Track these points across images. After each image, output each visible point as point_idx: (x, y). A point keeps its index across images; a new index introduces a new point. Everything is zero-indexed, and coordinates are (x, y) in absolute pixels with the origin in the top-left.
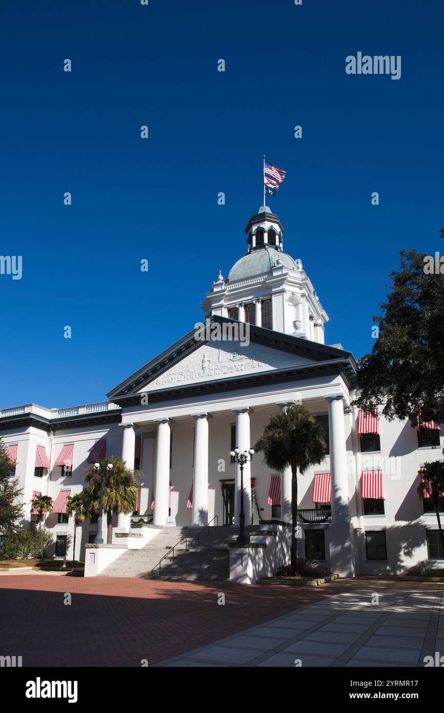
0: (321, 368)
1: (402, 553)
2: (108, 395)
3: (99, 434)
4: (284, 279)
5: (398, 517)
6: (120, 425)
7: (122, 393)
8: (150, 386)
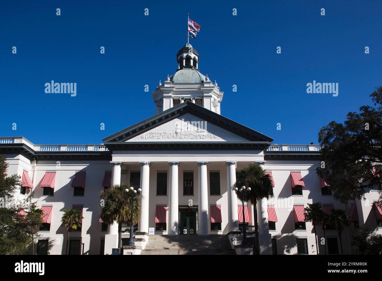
0: (254, 145)
1: (285, 251)
2: (104, 140)
3: (80, 167)
4: (212, 90)
5: (283, 231)
6: (111, 162)
7: (114, 140)
8: (136, 139)
